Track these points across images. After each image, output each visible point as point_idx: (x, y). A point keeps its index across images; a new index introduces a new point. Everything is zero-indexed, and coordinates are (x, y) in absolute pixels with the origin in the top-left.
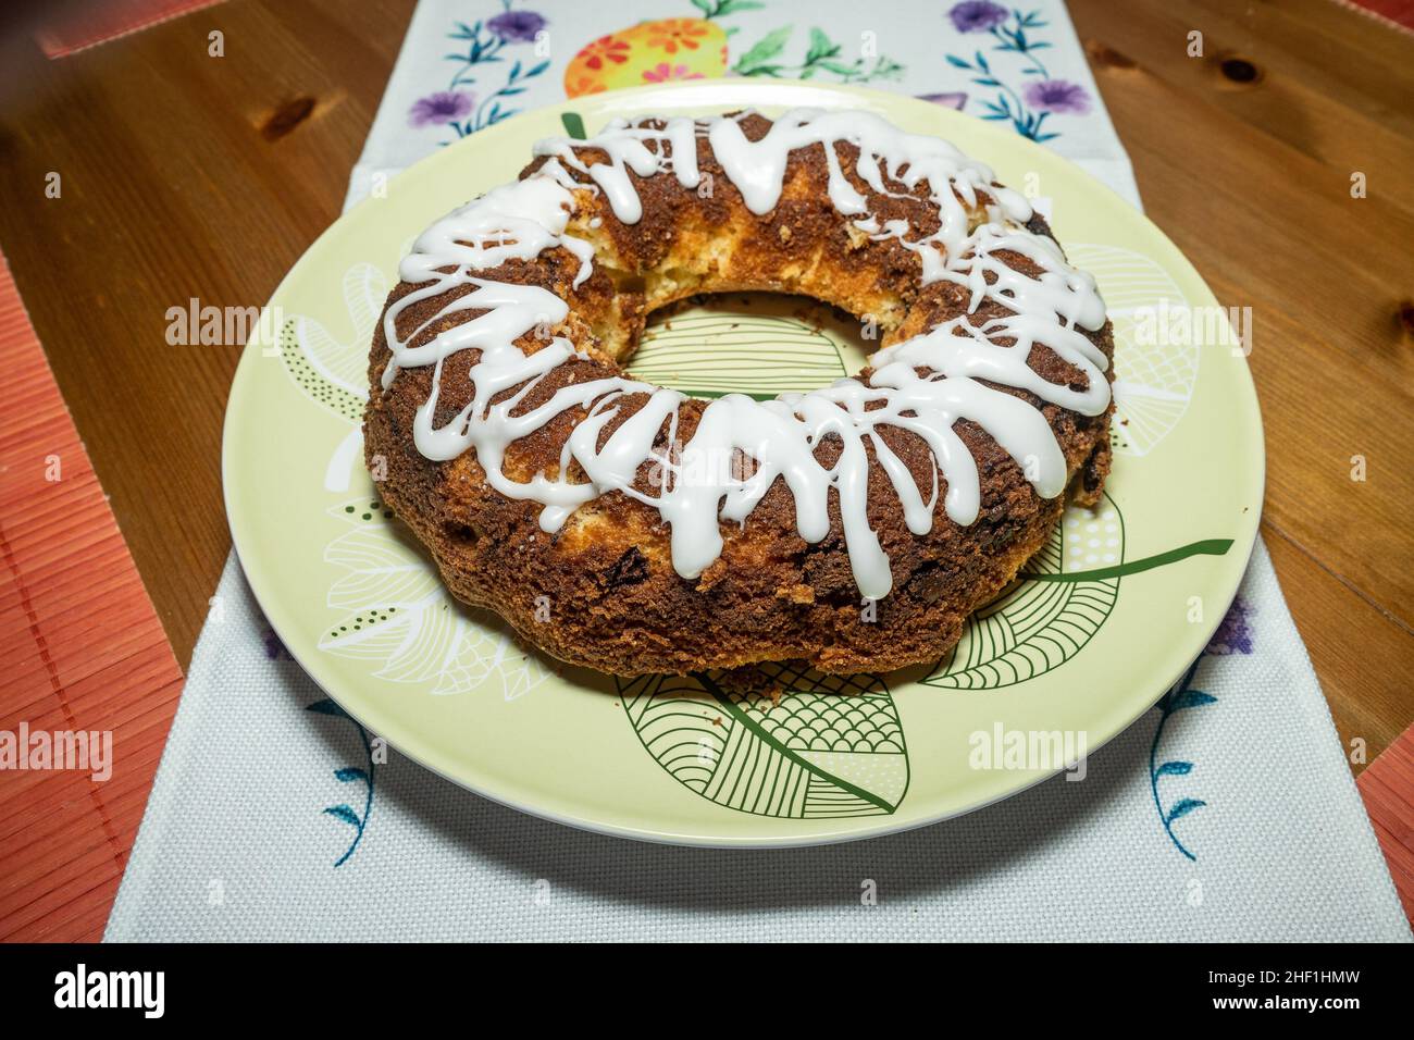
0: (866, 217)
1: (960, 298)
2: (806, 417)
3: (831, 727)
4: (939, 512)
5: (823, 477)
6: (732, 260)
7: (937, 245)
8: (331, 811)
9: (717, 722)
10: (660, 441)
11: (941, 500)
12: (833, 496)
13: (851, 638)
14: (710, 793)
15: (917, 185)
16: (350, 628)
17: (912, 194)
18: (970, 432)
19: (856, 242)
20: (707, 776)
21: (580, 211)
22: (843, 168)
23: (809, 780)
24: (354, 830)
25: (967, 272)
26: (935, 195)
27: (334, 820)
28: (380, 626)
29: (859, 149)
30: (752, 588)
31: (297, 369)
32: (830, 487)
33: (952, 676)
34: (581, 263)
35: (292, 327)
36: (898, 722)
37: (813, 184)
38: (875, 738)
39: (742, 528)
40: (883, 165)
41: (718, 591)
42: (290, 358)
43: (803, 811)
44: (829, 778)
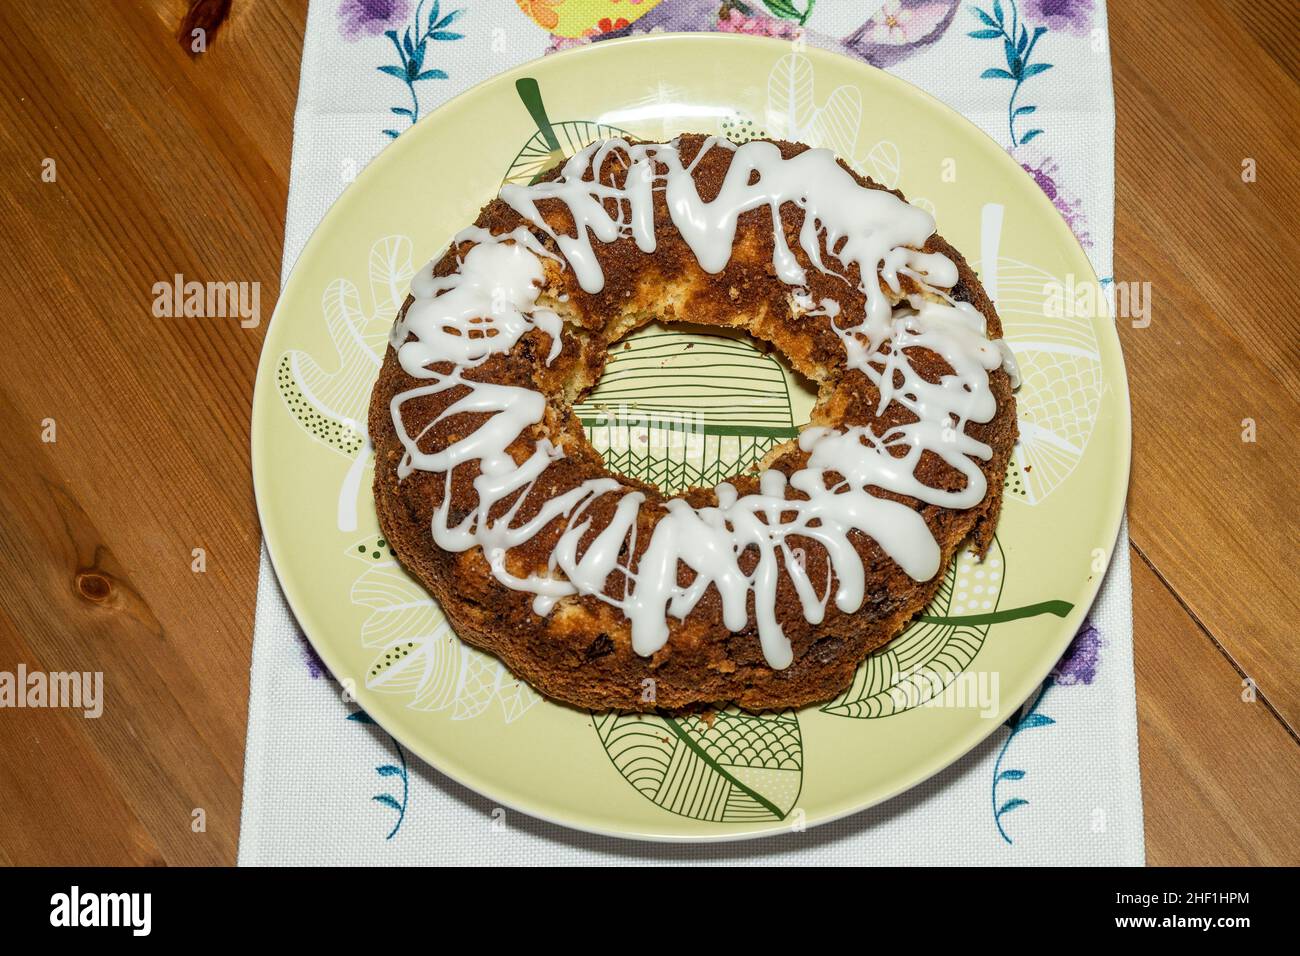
0: (804, 292)
1: (870, 403)
2: (735, 526)
3: (750, 746)
4: (830, 605)
5: (743, 582)
6: (686, 306)
7: (860, 336)
8: (378, 798)
9: (665, 741)
10: (623, 552)
11: (833, 595)
12: (751, 597)
13: (765, 688)
14: (659, 800)
15: (850, 266)
16: (383, 665)
17: (846, 275)
18: (860, 539)
19: (795, 313)
20: (656, 786)
21: (549, 284)
22: (787, 235)
23: (730, 790)
24: (397, 813)
25: (880, 368)
26: (863, 286)
27: (382, 805)
28: (404, 660)
29: (803, 211)
30: (690, 662)
31: (297, 407)
32: (749, 590)
33: (846, 705)
34: (553, 340)
35: (287, 364)
36: (800, 744)
37: (760, 249)
38: (782, 756)
39: (683, 623)
41: (666, 665)
42: (290, 397)
43: (723, 816)
44: (744, 789)
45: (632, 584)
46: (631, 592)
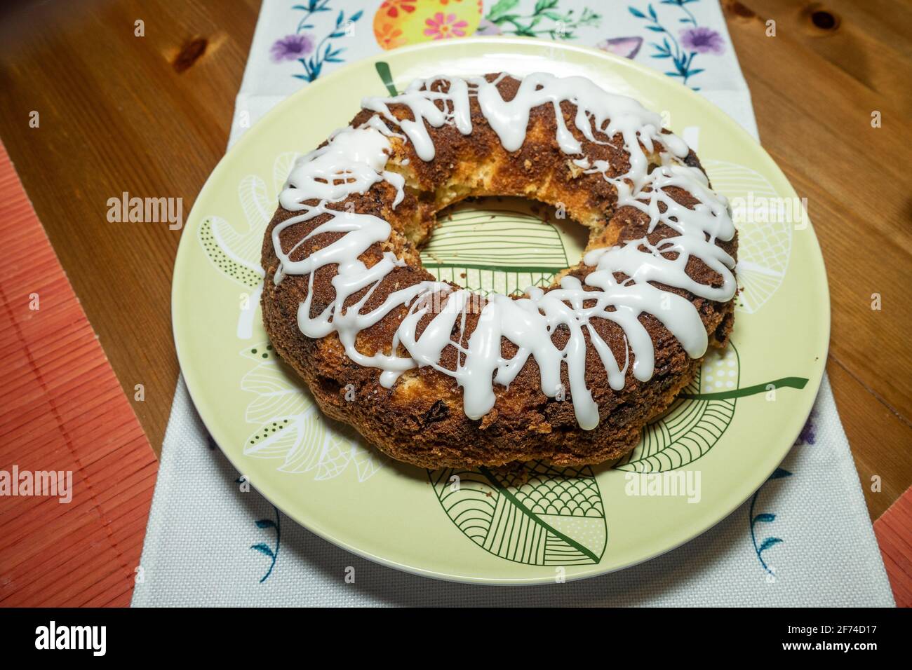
0: (581, 158)
1: (643, 223)
2: (546, 312)
3: (558, 498)
4: (629, 374)
5: (557, 355)
6: (492, 180)
7: (628, 181)
8: (256, 547)
9: (489, 495)
10: (455, 331)
11: (631, 367)
12: (564, 367)
13: (573, 449)
14: (487, 546)
15: (615, 136)
16: (261, 436)
17: (611, 142)
18: (649, 321)
19: (574, 173)
20: (484, 533)
21: (395, 153)
22: (566, 121)
23: (547, 536)
24: (270, 559)
25: (647, 202)
26: (627, 146)
27: (257, 552)
28: (279, 433)
29: (576, 106)
30: (513, 425)
31: (214, 253)
32: (562, 361)
33: (632, 463)
34: (397, 191)
35: (208, 225)
36: (599, 495)
37: (547, 132)
38: (585, 506)
39: (507, 390)
40: (592, 120)
41: (493, 428)
42: (208, 246)
43: (544, 560)
44: (558, 534)
45: (464, 356)
46: (462, 364)
